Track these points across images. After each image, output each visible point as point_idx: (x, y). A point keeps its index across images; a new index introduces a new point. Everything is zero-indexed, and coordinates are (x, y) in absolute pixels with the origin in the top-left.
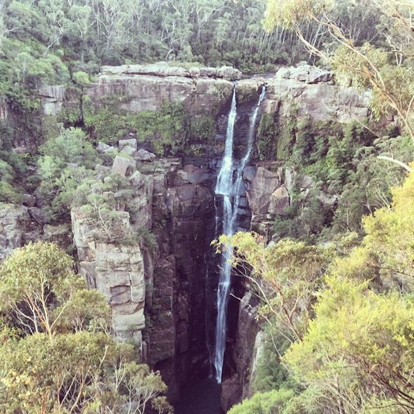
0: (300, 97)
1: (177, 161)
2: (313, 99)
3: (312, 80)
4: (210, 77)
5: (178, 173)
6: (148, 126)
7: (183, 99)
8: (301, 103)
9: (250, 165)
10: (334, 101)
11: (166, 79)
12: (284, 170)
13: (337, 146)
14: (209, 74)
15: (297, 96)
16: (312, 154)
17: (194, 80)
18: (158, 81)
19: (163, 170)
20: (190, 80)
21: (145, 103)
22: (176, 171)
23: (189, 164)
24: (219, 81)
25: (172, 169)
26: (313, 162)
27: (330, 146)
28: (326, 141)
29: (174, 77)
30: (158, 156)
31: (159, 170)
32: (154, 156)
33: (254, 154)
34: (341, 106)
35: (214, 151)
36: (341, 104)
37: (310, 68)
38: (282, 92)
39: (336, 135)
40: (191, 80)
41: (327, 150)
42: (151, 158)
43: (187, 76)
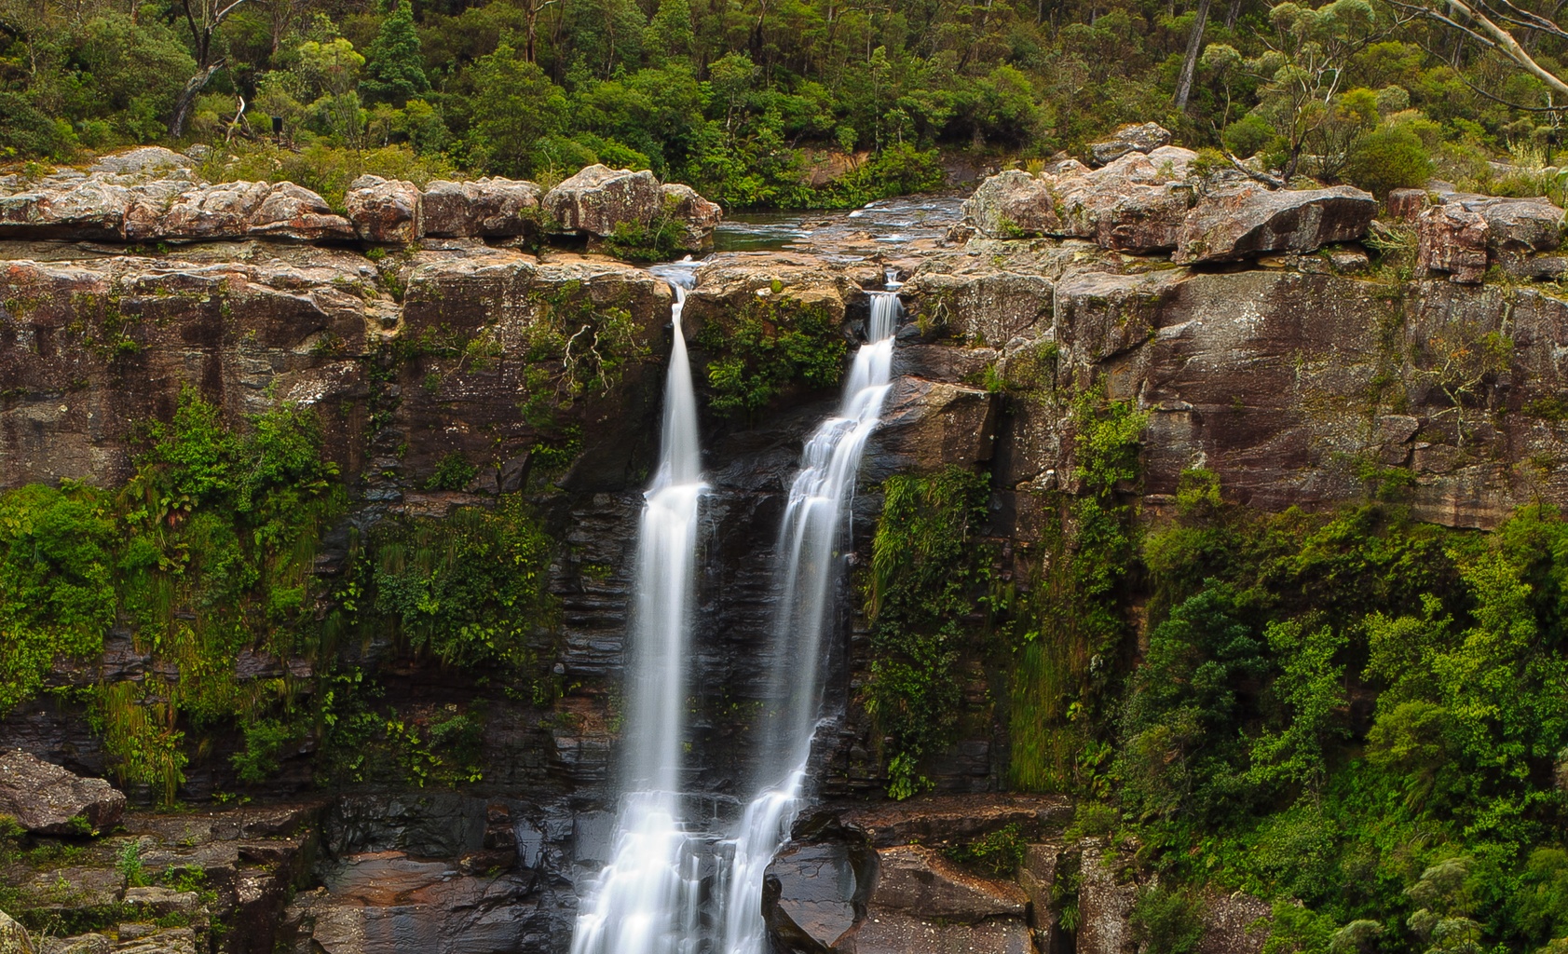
0: (1142, 359)
1: (284, 830)
2: (1235, 372)
3: (1222, 246)
4: (494, 238)
5: (295, 912)
6: (63, 590)
7: (310, 392)
8: (1151, 397)
9: (822, 838)
10: (1386, 384)
11: (185, 266)
12: (1068, 865)
13: (1431, 690)
14: (489, 222)
15: (1122, 354)
16: (1265, 746)
17: (389, 262)
18: (130, 278)
19: (184, 897)
20: (351, 268)
21: (38, 426)
22: (274, 899)
23: (369, 841)
24: (567, 267)
25: (251, 888)
26: (1273, 800)
27: (1380, 684)
28: (1353, 655)
29: (244, 251)
30: (143, 798)
31: (154, 895)
32: (112, 795)
33: (843, 756)
34: (1434, 414)
35: (551, 748)
36: (1434, 396)
37: (1200, 168)
38: (1016, 327)
39: (1417, 612)
40: (366, 266)
41: (1361, 717)
42: (93, 811)
43: (335, 242)
